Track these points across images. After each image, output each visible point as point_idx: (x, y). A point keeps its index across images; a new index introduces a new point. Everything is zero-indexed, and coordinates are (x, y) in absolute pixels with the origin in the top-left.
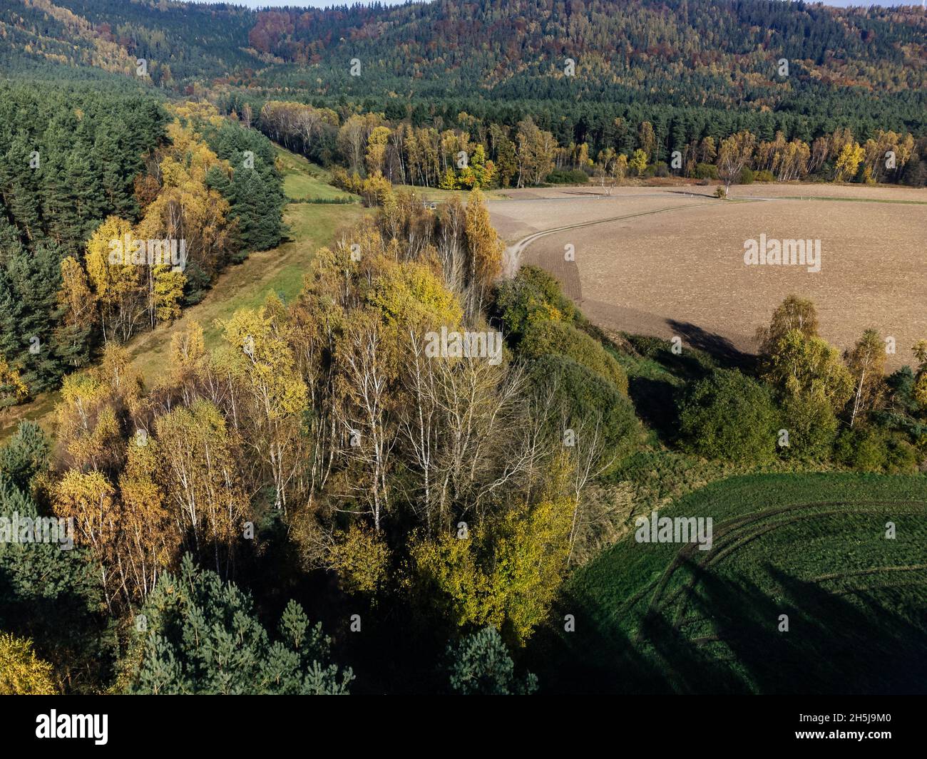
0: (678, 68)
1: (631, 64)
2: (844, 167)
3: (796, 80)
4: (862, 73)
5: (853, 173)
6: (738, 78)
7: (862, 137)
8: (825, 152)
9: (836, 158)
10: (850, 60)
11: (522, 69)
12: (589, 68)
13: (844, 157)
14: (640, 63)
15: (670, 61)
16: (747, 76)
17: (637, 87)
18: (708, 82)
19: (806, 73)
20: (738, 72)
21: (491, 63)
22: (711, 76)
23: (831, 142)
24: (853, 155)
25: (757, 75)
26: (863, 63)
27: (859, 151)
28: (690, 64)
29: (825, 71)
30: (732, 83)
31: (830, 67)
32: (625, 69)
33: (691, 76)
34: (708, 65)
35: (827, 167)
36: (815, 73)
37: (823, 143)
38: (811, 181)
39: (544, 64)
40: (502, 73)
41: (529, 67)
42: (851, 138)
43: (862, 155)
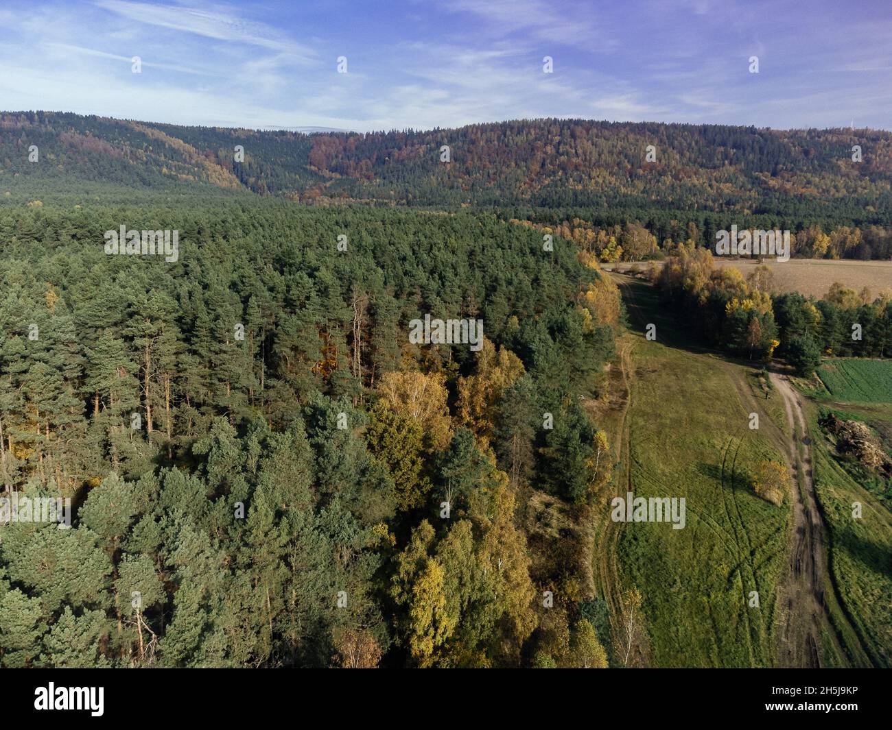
0: (668, 180)
1: (631, 177)
2: (818, 249)
3: (759, 189)
4: (809, 182)
5: (824, 252)
6: (715, 188)
7: (827, 230)
8: (805, 239)
9: (813, 244)
10: (798, 172)
11: (547, 182)
12: (600, 181)
13: (817, 243)
14: (639, 177)
15: (661, 175)
16: (721, 186)
17: (641, 195)
18: (692, 190)
19: (766, 183)
20: (714, 183)
21: (521, 178)
22: (695, 186)
23: (808, 233)
24: (824, 241)
25: (729, 185)
26: (809, 175)
27: (827, 239)
28: (676, 177)
29: (780, 181)
30: (711, 191)
31: (783, 178)
32: (627, 181)
33: (680, 187)
34: (690, 177)
35: (808, 249)
36: (772, 183)
37: (803, 235)
38: (798, 258)
39: (564, 177)
40: (531, 186)
41: (552, 180)
42: (821, 231)
43: (829, 242)
